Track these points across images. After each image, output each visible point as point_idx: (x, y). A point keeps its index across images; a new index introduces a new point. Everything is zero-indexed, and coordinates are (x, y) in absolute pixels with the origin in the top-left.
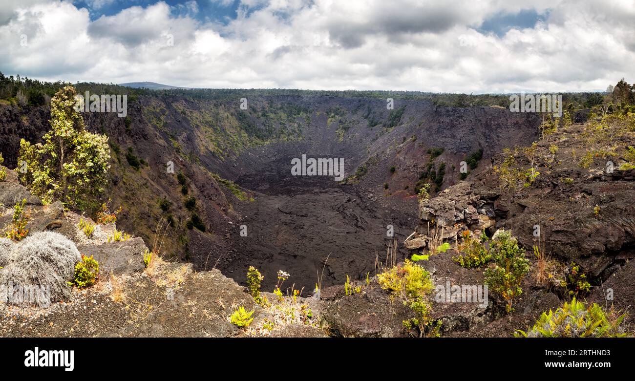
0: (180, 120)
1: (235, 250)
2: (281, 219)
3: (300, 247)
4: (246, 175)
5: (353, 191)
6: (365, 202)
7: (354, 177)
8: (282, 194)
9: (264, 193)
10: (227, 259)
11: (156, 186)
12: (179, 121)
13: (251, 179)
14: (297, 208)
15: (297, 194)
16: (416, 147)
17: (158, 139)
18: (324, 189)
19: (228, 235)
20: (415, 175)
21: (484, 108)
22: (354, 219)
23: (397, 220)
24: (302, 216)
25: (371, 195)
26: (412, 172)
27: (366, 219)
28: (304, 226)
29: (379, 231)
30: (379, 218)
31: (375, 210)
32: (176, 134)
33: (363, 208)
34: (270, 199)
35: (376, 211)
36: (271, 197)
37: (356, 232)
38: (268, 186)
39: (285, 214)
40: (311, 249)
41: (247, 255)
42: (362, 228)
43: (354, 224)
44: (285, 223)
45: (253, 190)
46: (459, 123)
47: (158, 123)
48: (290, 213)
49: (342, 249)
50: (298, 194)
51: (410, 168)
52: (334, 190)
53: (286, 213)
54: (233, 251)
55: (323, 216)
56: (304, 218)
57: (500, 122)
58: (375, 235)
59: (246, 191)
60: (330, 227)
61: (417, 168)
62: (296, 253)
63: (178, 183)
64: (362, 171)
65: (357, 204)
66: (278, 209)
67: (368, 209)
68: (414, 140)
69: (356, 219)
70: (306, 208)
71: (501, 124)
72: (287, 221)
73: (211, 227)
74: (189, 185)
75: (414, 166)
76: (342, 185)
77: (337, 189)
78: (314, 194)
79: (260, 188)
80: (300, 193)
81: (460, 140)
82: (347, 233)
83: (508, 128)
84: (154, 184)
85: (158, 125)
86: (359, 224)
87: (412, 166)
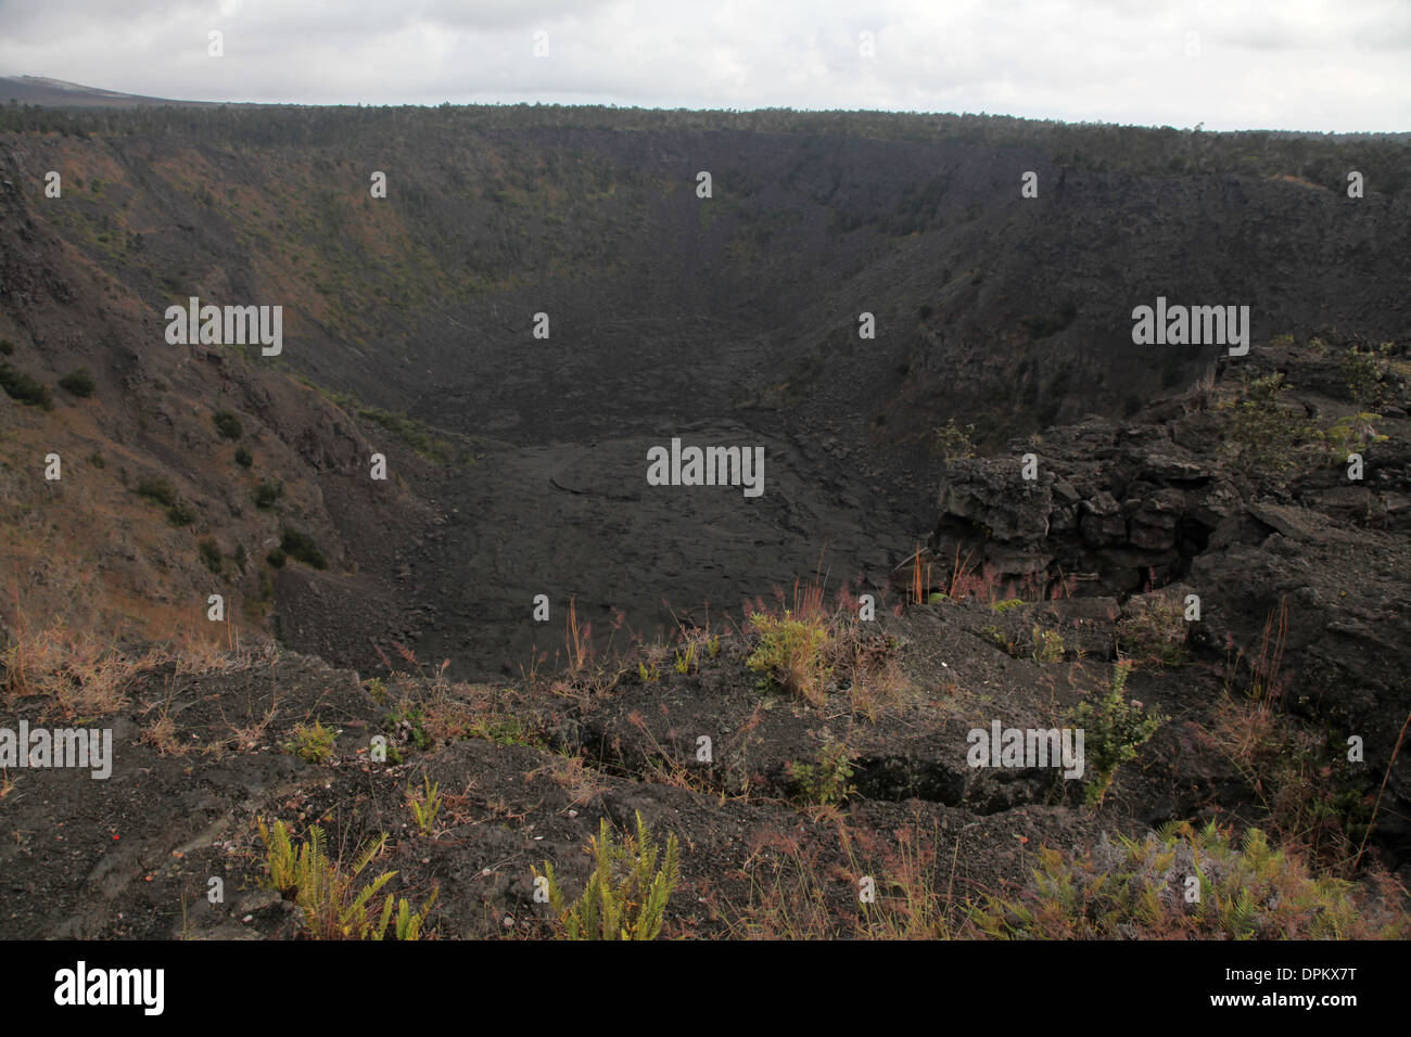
0: (194, 222)
1: (429, 606)
2: (560, 511)
3: (620, 583)
4: (445, 390)
5: (778, 427)
6: (812, 461)
7: (782, 388)
8: (562, 439)
9: (506, 440)
10: (406, 633)
11: (137, 458)
12: (191, 229)
13: (461, 400)
14: (607, 476)
15: (607, 439)
16: (980, 300)
17: (116, 298)
18: (690, 420)
19: (406, 572)
20: (973, 389)
21: (1237, 184)
22: (779, 505)
23: (905, 516)
24: (626, 499)
25: (832, 440)
26: (961, 379)
27: (815, 508)
28: (628, 524)
29: (850, 543)
30: (851, 507)
31: (842, 482)
32: (184, 274)
33: (805, 476)
34: (523, 456)
35: (844, 488)
36: (527, 450)
37: (781, 543)
38: (517, 418)
39: (571, 496)
40: (652, 586)
41: (466, 616)
42: (802, 532)
43: (776, 520)
44: (573, 521)
45: (471, 433)
46: (1138, 230)
47: (104, 240)
48: (589, 492)
49: (741, 584)
50: (613, 437)
51: (958, 366)
52: (719, 423)
53: (576, 493)
54: (425, 609)
55: (687, 498)
56: (631, 504)
57: (1293, 238)
58: (836, 550)
59: (447, 438)
60: (706, 526)
61: (981, 368)
62: (609, 598)
63: (217, 437)
64: (807, 368)
65: (790, 465)
66: (552, 481)
67: (822, 481)
68: (977, 282)
69: (784, 507)
70: (636, 477)
71: (1294, 247)
72: (580, 514)
73: (347, 553)
74: (256, 438)
75: (971, 361)
76: (745, 409)
77: (728, 422)
78: (659, 435)
79: (493, 425)
80: (618, 433)
81: (1135, 289)
82: (758, 543)
83: (1320, 263)
84: (127, 454)
85: (108, 247)
86: (794, 520)
87: (965, 361)
